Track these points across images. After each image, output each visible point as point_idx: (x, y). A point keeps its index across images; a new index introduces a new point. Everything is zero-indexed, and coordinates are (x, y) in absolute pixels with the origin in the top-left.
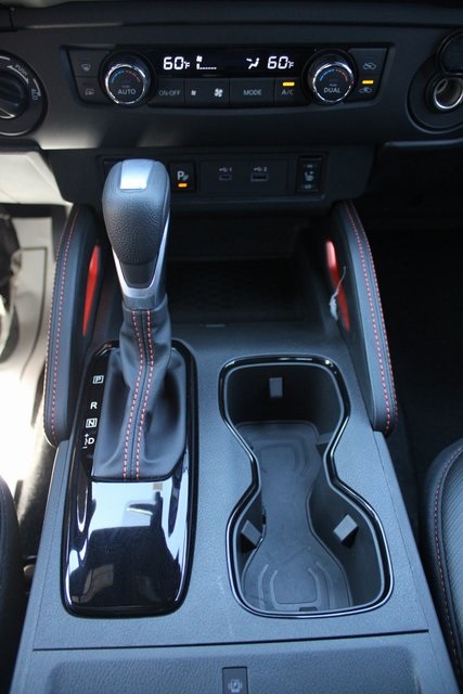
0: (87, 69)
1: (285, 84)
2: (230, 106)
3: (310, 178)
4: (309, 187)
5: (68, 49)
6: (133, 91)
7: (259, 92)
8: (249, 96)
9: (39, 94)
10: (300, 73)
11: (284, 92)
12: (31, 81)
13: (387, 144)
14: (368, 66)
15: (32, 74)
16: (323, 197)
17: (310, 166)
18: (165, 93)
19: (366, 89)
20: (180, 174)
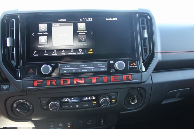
0: (44, 102)
1: (94, 103)
2: (80, 109)
3: (102, 122)
4: (102, 124)
5: (40, 98)
6: (56, 108)
7: (87, 105)
8: (85, 106)
9: (32, 108)
10: (97, 100)
11: (94, 105)
12: (30, 105)
13: (121, 113)
14: (113, 97)
15: (30, 103)
16: (106, 126)
17: (102, 119)
18: (64, 107)
19: (113, 102)
20: (69, 124)
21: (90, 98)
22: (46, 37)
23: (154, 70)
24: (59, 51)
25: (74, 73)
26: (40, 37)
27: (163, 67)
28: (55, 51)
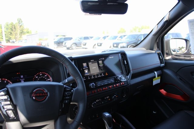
20: (97, 115)
21: (107, 98)
22: (87, 70)
23: (131, 78)
24: (94, 76)
25: (103, 85)
26: (85, 70)
27: (134, 76)
28: (92, 76)
